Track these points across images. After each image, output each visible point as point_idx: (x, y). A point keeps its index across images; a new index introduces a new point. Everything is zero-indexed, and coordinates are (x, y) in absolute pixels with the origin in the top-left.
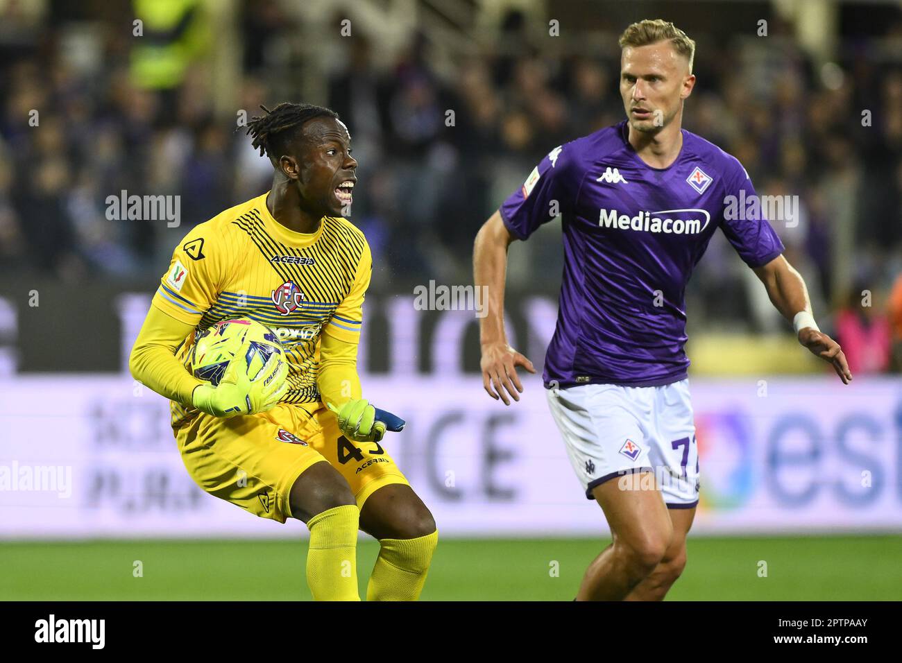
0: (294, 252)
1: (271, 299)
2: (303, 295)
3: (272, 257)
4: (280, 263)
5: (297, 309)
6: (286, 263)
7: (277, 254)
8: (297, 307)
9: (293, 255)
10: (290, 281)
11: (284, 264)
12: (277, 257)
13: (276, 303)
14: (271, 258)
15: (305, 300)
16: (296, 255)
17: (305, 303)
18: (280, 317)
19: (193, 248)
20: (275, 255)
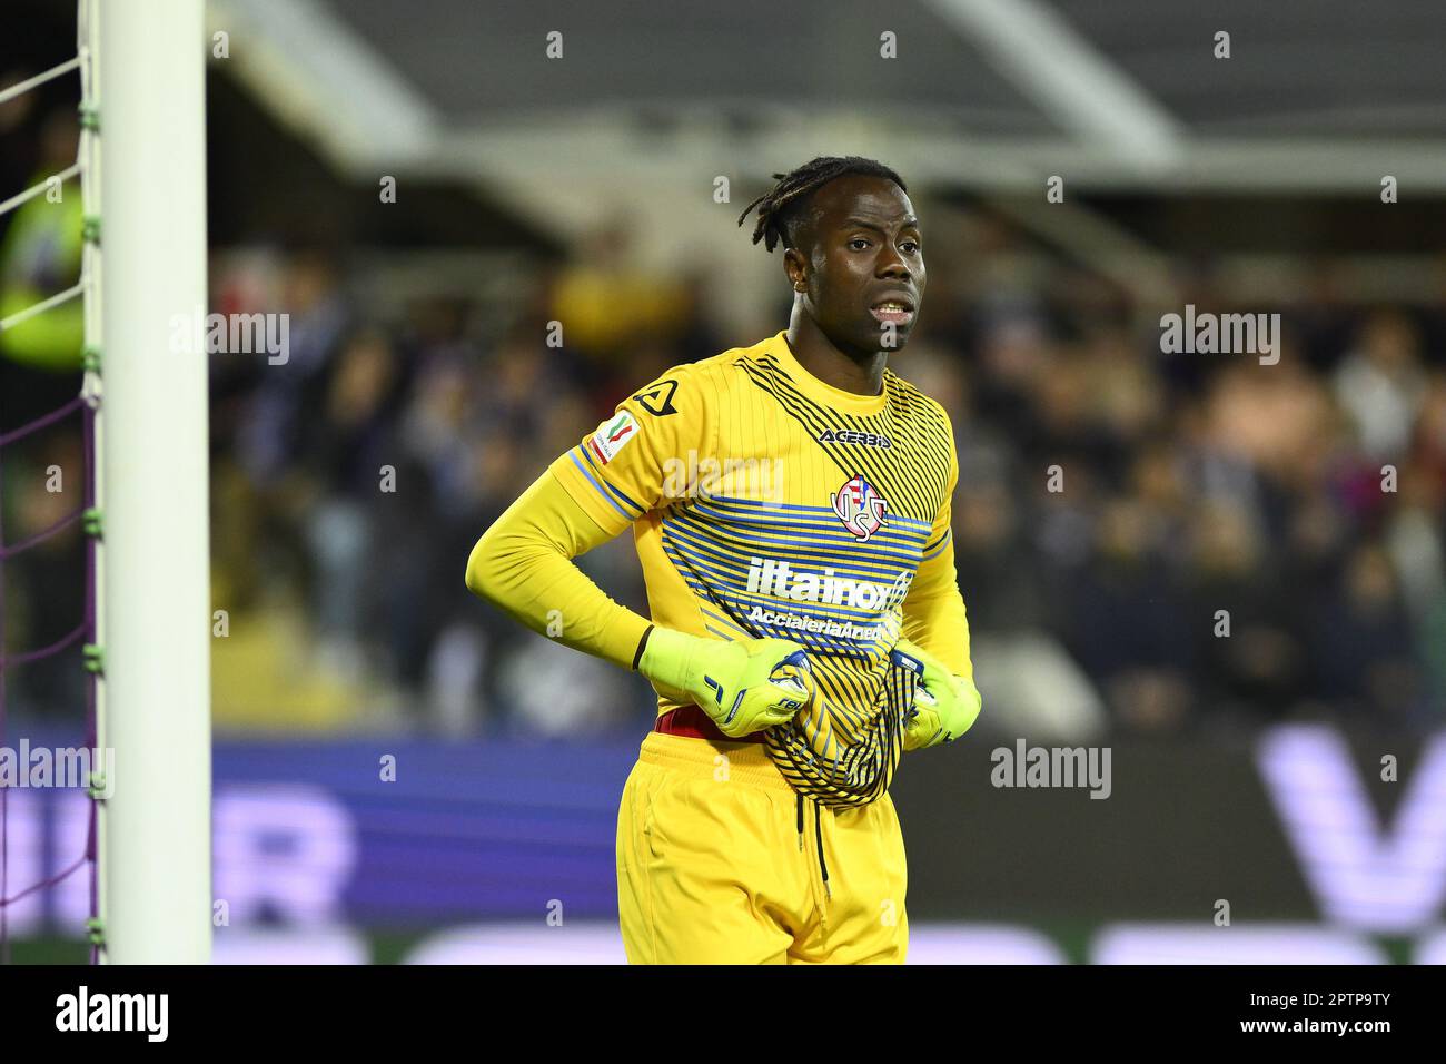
0: (854, 423)
1: (832, 510)
2: (884, 502)
3: (821, 433)
4: (836, 443)
5: (881, 529)
6: (845, 443)
7: (827, 427)
8: (880, 525)
9: (855, 430)
10: (857, 476)
11: (843, 445)
12: (828, 432)
13: (842, 517)
14: (819, 436)
15: (890, 512)
16: (859, 430)
17: (891, 517)
18: (855, 545)
19: (654, 395)
20: (824, 430)
